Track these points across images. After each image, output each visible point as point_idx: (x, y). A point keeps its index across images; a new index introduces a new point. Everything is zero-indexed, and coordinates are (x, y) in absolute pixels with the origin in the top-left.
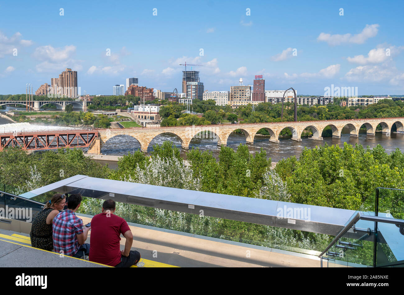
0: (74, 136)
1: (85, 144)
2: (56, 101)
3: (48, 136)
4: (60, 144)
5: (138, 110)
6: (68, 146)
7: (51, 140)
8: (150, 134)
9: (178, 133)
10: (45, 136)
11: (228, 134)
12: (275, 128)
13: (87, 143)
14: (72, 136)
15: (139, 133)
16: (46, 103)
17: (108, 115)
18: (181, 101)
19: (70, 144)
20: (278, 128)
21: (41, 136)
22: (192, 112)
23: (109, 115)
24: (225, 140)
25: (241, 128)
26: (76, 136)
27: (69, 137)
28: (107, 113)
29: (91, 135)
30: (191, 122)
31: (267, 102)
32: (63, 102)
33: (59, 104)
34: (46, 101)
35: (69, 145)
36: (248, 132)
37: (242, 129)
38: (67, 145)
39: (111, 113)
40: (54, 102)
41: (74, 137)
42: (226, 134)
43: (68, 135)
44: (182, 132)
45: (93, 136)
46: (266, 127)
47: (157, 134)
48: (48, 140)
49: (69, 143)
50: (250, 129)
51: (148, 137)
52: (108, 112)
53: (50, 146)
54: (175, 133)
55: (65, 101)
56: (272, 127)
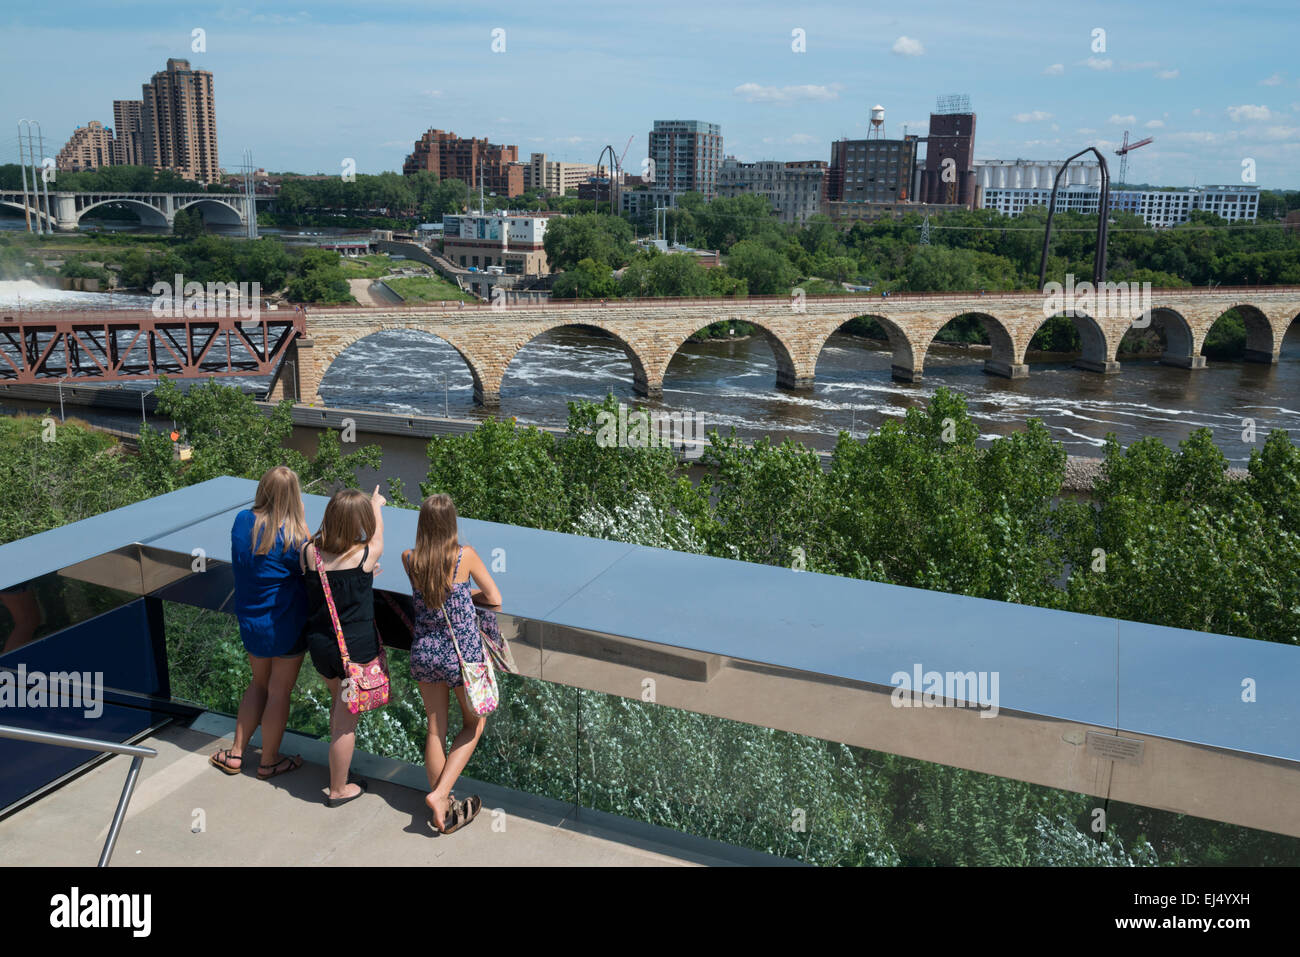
0: (214, 332)
1: (255, 364)
2: (139, 194)
3: (114, 329)
4: (160, 360)
5: (457, 233)
6: (191, 371)
7: (123, 346)
8: (511, 329)
9: (620, 327)
10: (100, 327)
11: (820, 336)
12: (1013, 317)
13: (263, 360)
14: (207, 331)
15: (464, 323)
16: (101, 203)
17: (341, 250)
18: (631, 202)
19: (198, 364)
20: (1025, 317)
21: (88, 328)
22: (676, 244)
23: (346, 252)
24: (807, 362)
25: (876, 314)
26: (219, 331)
27: (192, 334)
28: (337, 245)
29: (279, 331)
30: (670, 285)
31: (984, 207)
32: (163, 199)
33: (151, 206)
34: (101, 194)
35: (194, 364)
36: (905, 331)
37: (879, 317)
38: (187, 365)
39: (352, 244)
40: (129, 198)
41: (211, 336)
42: (812, 335)
43: (187, 325)
44: (637, 324)
45: (286, 334)
46: (977, 310)
47: (539, 328)
48: (114, 345)
49: (195, 360)
50: (913, 316)
51: (502, 341)
52: (341, 240)
53: (123, 368)
54: (609, 327)
55: (173, 195)
56: (1002, 312)
